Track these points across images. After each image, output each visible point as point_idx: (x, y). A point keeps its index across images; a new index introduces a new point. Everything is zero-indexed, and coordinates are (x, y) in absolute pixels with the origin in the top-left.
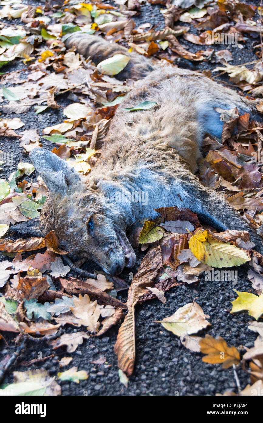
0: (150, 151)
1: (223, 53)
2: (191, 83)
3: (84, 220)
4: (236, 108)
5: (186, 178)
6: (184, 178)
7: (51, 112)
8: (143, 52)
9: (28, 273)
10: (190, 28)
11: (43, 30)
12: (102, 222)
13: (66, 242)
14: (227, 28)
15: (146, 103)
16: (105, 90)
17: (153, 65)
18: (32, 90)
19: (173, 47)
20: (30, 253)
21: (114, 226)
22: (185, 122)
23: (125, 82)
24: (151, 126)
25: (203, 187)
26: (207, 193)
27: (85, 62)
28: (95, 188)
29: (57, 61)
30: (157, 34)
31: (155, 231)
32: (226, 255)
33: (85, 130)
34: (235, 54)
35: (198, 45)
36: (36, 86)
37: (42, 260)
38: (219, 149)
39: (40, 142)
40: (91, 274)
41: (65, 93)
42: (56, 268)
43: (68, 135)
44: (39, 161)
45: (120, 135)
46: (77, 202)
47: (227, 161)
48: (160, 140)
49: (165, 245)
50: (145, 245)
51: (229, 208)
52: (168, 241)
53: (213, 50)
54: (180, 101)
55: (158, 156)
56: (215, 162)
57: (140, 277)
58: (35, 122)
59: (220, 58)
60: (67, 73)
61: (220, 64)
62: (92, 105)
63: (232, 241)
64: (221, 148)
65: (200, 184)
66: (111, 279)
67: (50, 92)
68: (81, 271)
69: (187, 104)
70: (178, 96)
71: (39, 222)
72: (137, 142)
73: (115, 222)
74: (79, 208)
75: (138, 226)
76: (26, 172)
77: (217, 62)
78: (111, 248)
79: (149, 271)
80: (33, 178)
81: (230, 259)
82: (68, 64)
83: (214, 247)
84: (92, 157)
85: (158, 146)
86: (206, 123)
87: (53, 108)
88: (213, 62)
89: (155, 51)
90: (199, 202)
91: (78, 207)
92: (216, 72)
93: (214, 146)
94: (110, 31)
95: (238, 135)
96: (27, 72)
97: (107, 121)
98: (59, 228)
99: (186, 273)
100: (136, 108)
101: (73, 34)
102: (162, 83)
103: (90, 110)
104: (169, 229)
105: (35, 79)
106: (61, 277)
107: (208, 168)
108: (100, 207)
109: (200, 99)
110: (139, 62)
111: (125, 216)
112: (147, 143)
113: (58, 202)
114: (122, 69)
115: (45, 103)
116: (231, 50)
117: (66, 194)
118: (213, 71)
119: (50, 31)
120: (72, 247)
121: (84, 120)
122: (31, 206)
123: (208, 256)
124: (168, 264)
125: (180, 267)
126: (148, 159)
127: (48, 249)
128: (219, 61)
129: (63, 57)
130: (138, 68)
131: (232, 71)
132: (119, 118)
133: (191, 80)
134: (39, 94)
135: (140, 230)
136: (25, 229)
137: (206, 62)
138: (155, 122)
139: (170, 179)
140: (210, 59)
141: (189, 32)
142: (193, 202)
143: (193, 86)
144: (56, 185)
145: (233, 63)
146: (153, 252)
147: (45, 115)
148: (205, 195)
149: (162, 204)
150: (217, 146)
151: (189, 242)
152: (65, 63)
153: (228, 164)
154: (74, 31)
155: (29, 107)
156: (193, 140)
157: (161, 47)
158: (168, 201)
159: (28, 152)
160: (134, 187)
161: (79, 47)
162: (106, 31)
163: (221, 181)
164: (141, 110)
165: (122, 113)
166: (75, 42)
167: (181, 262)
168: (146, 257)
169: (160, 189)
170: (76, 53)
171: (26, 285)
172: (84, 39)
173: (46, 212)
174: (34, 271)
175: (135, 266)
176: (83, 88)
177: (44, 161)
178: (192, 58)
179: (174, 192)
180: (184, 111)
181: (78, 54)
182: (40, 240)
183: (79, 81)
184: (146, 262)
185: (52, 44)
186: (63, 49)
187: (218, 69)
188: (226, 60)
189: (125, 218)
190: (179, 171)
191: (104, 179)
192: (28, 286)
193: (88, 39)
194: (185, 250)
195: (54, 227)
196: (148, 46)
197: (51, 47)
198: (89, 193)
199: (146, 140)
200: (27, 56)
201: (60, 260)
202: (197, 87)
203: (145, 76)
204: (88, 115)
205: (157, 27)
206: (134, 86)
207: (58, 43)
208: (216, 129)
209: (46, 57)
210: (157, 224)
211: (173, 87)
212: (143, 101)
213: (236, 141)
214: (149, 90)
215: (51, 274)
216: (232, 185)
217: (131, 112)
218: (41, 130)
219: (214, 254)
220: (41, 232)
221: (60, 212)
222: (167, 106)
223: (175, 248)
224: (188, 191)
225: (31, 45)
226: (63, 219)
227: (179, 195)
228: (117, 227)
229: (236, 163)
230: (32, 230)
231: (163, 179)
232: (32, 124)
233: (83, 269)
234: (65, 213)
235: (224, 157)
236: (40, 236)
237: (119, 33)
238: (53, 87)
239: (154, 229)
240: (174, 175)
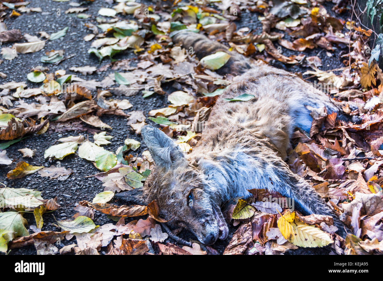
0: (247, 138)
1: (313, 59)
2: (286, 81)
3: (184, 192)
4: (325, 107)
5: (278, 164)
6: (276, 164)
7: (157, 97)
8: (242, 52)
9: (130, 236)
10: (285, 35)
11: (153, 26)
12: (200, 196)
13: (166, 211)
14: (318, 38)
15: (245, 95)
16: (206, 82)
17: (251, 63)
18: (141, 76)
19: (269, 50)
20: (132, 219)
21: (211, 201)
22: (279, 115)
23: (225, 76)
24: (249, 115)
25: (293, 174)
26: (296, 179)
27: (190, 57)
28: (196, 165)
29: (164, 54)
30: (255, 38)
31: (246, 209)
32: (311, 237)
33: (187, 115)
34: (324, 61)
35: (291, 50)
36: (144, 74)
37: (143, 225)
38: (308, 142)
39: (146, 122)
40: (187, 242)
41: (170, 82)
42: (155, 234)
43: (171, 118)
44: (148, 136)
45: (220, 121)
46: (179, 176)
47: (314, 154)
48: (256, 129)
49: (256, 222)
50: (237, 220)
51: (315, 195)
52: (258, 219)
53: (305, 56)
54: (276, 96)
55: (254, 143)
56: (303, 154)
57: (231, 249)
58: (142, 104)
59: (310, 63)
60: (173, 65)
61: (310, 69)
62: (194, 94)
63: (317, 224)
64: (309, 141)
65: (290, 171)
66: (205, 248)
67: (157, 79)
68: (178, 238)
69: (282, 99)
70: (274, 91)
71: (142, 191)
72: (236, 129)
73: (211, 198)
74: (181, 182)
75: (232, 203)
76: (132, 148)
77: (308, 66)
78: (208, 220)
79: (239, 244)
80: (139, 153)
81: (314, 240)
82: (174, 57)
83: (300, 228)
84: (193, 139)
85: (254, 134)
86: (297, 118)
87: (159, 93)
88: (304, 66)
89: (252, 52)
90: (288, 187)
91: (180, 180)
92: (306, 75)
93: (303, 139)
94: (213, 31)
95: (325, 132)
96: (136, 61)
97: (208, 109)
98: (161, 199)
99: (274, 249)
100: (235, 99)
101: (180, 31)
102: (260, 79)
103: (192, 98)
104: (259, 209)
105: (144, 67)
106: (159, 242)
107: (296, 158)
108: (200, 183)
109: (293, 96)
110: (239, 60)
111: (221, 193)
112: (245, 130)
113: (162, 175)
114: (223, 65)
115: (152, 89)
116: (321, 57)
117: (170, 168)
118: (303, 74)
119: (160, 27)
120: (171, 216)
121: (187, 106)
122: (135, 178)
123: (294, 236)
124: (257, 239)
125: (268, 243)
126: (245, 144)
127: (150, 217)
128: (310, 65)
129: (170, 50)
130: (238, 65)
131: (321, 75)
132: (219, 107)
133: (286, 79)
134: (147, 80)
135: (234, 207)
136: (130, 197)
137: (298, 66)
138: (253, 112)
139: (264, 164)
140: (301, 63)
141: (284, 38)
142: (283, 186)
143: (287, 84)
144: (162, 159)
145: (322, 68)
146: (244, 228)
147: (151, 100)
148: (294, 181)
149: (255, 186)
150: (306, 139)
151: (278, 221)
152: (171, 56)
153: (315, 156)
154: (181, 29)
155: (137, 91)
156: (285, 132)
157: (258, 49)
158: (260, 184)
159: (135, 130)
160: (231, 168)
161: (185, 43)
162: (209, 31)
163: (308, 171)
164: (240, 101)
165: (222, 102)
166: (182, 38)
167: (270, 238)
168: (238, 232)
169: (254, 172)
170: (182, 47)
171: (128, 246)
172: (190, 36)
173: (150, 183)
174: (135, 234)
175: (226, 239)
176: (187, 78)
177: (153, 137)
178: (285, 61)
179: (266, 175)
180: (279, 105)
181: (184, 49)
182: (143, 208)
183: (184, 72)
184: (237, 236)
185: (161, 39)
186: (171, 44)
187: (308, 72)
188: (316, 65)
189: (220, 195)
190: (272, 158)
191: (204, 158)
192: (130, 248)
193: (194, 37)
194: (274, 228)
195: (156, 197)
196: (247, 48)
197: (160, 41)
198: (190, 169)
199: (244, 127)
200: (138, 47)
201: (159, 227)
202: (291, 86)
203: (243, 72)
204: (190, 102)
205: (255, 32)
206: (232, 81)
207: (167, 38)
208: (305, 125)
209: (155, 49)
210: (249, 203)
211: (269, 83)
212: (242, 94)
213: (323, 136)
214: (248, 85)
215: (151, 239)
216: (318, 175)
217: (231, 102)
218: (148, 112)
219: (300, 235)
220: (143, 200)
221: (163, 184)
222: (263, 100)
223: (265, 226)
224: (279, 176)
225: (142, 38)
226: (165, 190)
227: (270, 179)
228: (213, 202)
229: (322, 156)
230: (135, 199)
231: (258, 163)
232: (139, 106)
233: (180, 237)
234: (168, 185)
235: (312, 150)
236: (142, 204)
237: (221, 34)
238: (160, 75)
239: (246, 208)
240: (267, 160)
